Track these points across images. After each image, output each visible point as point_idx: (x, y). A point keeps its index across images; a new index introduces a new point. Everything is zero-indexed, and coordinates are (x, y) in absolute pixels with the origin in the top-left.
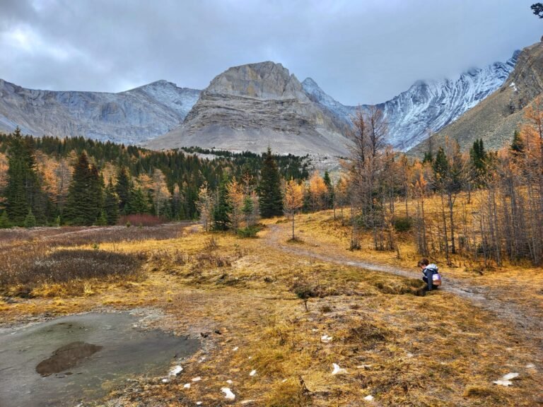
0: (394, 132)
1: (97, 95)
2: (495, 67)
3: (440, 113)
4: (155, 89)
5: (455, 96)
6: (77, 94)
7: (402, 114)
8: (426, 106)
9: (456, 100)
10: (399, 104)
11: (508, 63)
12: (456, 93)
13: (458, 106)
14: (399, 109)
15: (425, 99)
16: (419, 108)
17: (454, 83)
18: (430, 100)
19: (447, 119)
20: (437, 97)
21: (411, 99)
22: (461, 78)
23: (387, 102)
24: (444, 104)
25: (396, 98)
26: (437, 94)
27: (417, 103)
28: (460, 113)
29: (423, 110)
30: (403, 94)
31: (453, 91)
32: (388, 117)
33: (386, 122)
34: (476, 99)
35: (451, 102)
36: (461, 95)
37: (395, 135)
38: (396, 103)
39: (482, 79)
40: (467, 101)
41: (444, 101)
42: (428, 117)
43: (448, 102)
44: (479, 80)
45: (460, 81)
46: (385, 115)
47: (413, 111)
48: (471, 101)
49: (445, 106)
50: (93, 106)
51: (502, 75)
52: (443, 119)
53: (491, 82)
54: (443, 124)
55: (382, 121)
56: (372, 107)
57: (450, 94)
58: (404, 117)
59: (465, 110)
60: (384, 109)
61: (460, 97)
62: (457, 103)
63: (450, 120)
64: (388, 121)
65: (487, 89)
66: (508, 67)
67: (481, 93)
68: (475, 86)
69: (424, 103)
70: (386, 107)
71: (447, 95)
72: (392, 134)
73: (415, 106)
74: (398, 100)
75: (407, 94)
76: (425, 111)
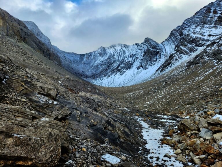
0: (89, 69)
2: (136, 45)
3: (114, 62)
5: (120, 55)
7: (94, 60)
8: (106, 58)
9: (121, 57)
10: (92, 56)
12: (120, 54)
13: (122, 60)
14: (92, 58)
15: (106, 55)
16: (103, 58)
17: (119, 50)
18: (108, 56)
19: (117, 65)
20: (111, 55)
21: (99, 54)
22: (121, 48)
23: (86, 54)
24: (115, 58)
25: (90, 53)
26: (111, 54)
27: (102, 56)
28: (124, 63)
29: (105, 59)
30: (94, 52)
31: (119, 53)
32: (86, 60)
33: (85, 63)
34: (131, 57)
35: (119, 57)
36: (123, 55)
37: (90, 70)
38: (91, 55)
39: (131, 49)
40: (127, 57)
41: (115, 57)
42: (108, 63)
43: (117, 57)
44: (130, 50)
45: (121, 49)
46: (85, 59)
47: (100, 60)
48: (129, 58)
49: (116, 59)
51: (140, 48)
52: (116, 65)
53: (136, 51)
54: (116, 67)
55: (83, 62)
56: (77, 54)
57: (117, 54)
58: (95, 62)
59: (127, 62)
60: (84, 57)
61: (122, 56)
62: (121, 58)
63: (119, 66)
64: (86, 62)
65: (134, 53)
66: (143, 45)
67: (132, 54)
68: (129, 52)
69: (105, 56)
70: (85, 56)
71: (116, 55)
72: (88, 70)
73: (101, 57)
74: (92, 54)
75: (97, 52)
76: (106, 60)
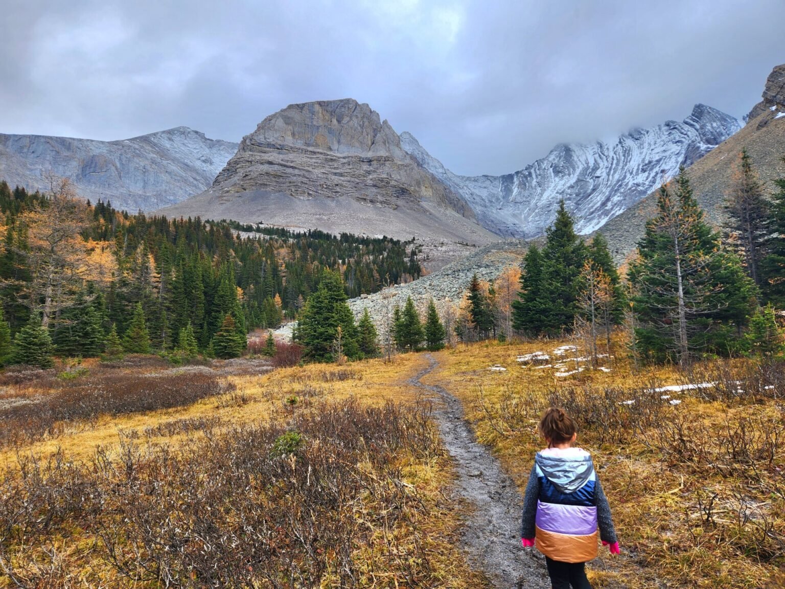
0: (529, 215)
1: (76, 143)
2: (667, 128)
3: (594, 190)
4: (170, 139)
5: (614, 166)
6: (42, 140)
7: (539, 190)
8: (573, 180)
9: (615, 172)
10: (534, 176)
11: (686, 123)
12: (615, 162)
13: (618, 181)
14: (534, 183)
15: (572, 170)
16: (563, 182)
17: (611, 148)
18: (578, 171)
19: (604, 199)
20: (588, 167)
21: (551, 169)
22: (620, 142)
23: (517, 173)
24: (598, 177)
25: (529, 168)
26: (587, 164)
27: (560, 175)
28: (622, 190)
29: (568, 185)
30: (539, 162)
31: (610, 159)
32: (520, 193)
33: (517, 200)
34: (644, 171)
35: (608, 175)
36: (621, 164)
37: (530, 219)
38: (530, 174)
39: (650, 144)
40: (631, 173)
41: (598, 173)
42: (577, 195)
43: (604, 175)
44: (646, 145)
45: (620, 146)
46: (515, 190)
47: (556, 186)
48: (637, 174)
49: (600, 179)
50: (68, 159)
51: (677, 139)
52: (599, 198)
53: (664, 148)
54: (599, 204)
55: (511, 198)
56: (495, 178)
57: (606, 164)
58: (542, 194)
59: (629, 186)
60: (512, 183)
61: (620, 167)
62: (617, 176)
63: (608, 199)
64: (519, 199)
65: (657, 158)
66: (686, 127)
67: (650, 162)
68: (641, 153)
69: (569, 175)
70: (515, 179)
71: (601, 165)
72: (526, 218)
73: (557, 179)
74: (532, 171)
75: (545, 162)
76: (572, 187)
